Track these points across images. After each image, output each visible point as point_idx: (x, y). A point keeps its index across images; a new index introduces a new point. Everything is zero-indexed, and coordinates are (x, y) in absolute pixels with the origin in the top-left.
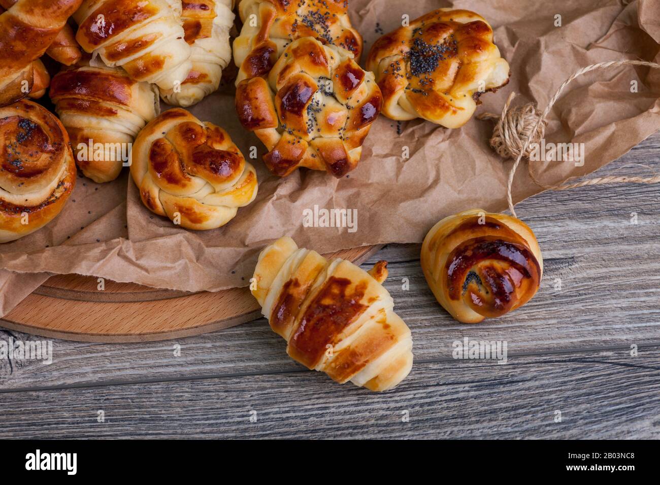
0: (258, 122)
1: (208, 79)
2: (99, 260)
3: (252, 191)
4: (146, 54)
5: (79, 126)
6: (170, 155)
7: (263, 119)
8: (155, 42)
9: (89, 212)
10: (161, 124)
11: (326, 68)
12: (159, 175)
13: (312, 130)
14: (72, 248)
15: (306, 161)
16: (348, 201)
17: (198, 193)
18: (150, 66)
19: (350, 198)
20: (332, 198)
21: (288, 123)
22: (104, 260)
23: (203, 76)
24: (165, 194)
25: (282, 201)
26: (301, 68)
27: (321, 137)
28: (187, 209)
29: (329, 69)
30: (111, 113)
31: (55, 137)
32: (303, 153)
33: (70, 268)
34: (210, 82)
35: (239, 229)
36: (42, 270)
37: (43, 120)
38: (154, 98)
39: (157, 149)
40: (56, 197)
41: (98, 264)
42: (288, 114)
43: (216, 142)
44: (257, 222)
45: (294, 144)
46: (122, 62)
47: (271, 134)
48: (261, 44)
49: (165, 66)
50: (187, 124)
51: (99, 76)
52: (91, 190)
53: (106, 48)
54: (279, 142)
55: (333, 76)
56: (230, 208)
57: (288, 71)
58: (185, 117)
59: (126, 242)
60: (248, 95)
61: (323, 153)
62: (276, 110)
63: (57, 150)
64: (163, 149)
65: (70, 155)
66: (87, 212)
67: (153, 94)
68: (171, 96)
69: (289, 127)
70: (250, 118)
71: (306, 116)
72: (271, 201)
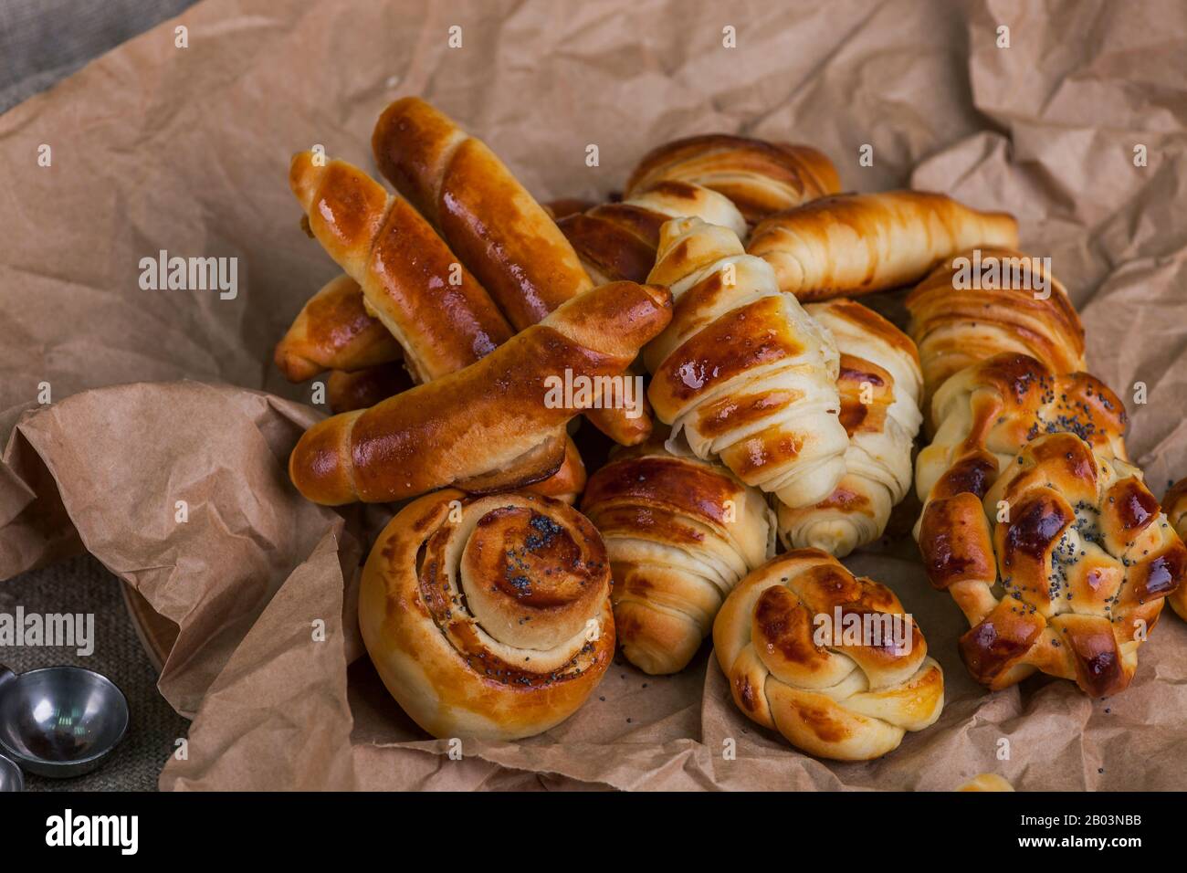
0: (961, 566)
1: (867, 507)
2: (649, 769)
3: (935, 701)
4: (772, 427)
5: (630, 559)
6: (794, 610)
7: (972, 562)
8: (791, 405)
9: (629, 721)
10: (780, 565)
11: (1092, 483)
12: (770, 646)
13: (1057, 595)
14: (601, 747)
15: (1040, 650)
16: (1106, 748)
17: (837, 687)
18: (775, 451)
19: (1110, 743)
20: (1079, 736)
21: (1015, 574)
22: (661, 769)
23: (861, 501)
24: (776, 684)
25: (987, 729)
26: (1048, 479)
27: (1071, 611)
28: (815, 712)
29: (1098, 488)
30: (691, 538)
31: (592, 553)
32: (1037, 633)
33: (597, 774)
34: (871, 514)
35: (904, 768)
36: (548, 768)
37: (573, 523)
38: (767, 532)
39: (771, 600)
40: (578, 670)
41: (648, 775)
42: (1017, 554)
43: (879, 602)
44: (938, 757)
45: (1022, 613)
46: (724, 442)
47: (980, 593)
48: (972, 453)
49: (802, 454)
50: (828, 567)
51: (679, 468)
52: (635, 684)
53: (701, 410)
54: (995, 609)
55: (1103, 503)
56: (892, 725)
57: (1023, 481)
58: (823, 560)
59: (700, 747)
60: (947, 516)
61: (1075, 639)
62: (995, 552)
63: (593, 573)
64: (784, 600)
65: (608, 610)
66: (625, 720)
67: (766, 526)
68: (799, 531)
69: (1017, 582)
70: (947, 556)
71: (1049, 569)
72: (965, 728)
